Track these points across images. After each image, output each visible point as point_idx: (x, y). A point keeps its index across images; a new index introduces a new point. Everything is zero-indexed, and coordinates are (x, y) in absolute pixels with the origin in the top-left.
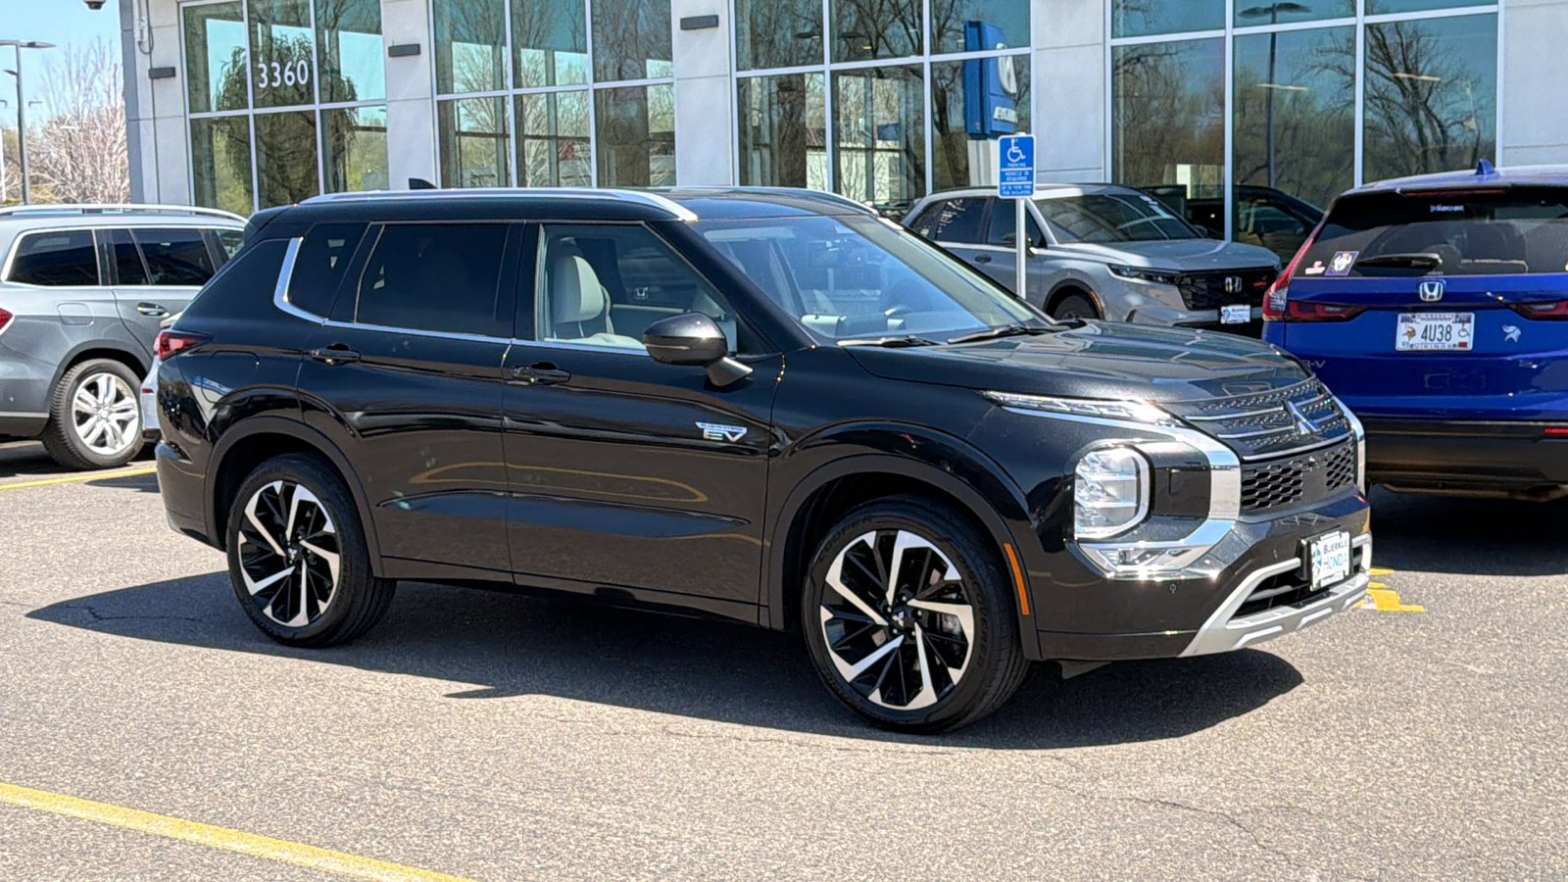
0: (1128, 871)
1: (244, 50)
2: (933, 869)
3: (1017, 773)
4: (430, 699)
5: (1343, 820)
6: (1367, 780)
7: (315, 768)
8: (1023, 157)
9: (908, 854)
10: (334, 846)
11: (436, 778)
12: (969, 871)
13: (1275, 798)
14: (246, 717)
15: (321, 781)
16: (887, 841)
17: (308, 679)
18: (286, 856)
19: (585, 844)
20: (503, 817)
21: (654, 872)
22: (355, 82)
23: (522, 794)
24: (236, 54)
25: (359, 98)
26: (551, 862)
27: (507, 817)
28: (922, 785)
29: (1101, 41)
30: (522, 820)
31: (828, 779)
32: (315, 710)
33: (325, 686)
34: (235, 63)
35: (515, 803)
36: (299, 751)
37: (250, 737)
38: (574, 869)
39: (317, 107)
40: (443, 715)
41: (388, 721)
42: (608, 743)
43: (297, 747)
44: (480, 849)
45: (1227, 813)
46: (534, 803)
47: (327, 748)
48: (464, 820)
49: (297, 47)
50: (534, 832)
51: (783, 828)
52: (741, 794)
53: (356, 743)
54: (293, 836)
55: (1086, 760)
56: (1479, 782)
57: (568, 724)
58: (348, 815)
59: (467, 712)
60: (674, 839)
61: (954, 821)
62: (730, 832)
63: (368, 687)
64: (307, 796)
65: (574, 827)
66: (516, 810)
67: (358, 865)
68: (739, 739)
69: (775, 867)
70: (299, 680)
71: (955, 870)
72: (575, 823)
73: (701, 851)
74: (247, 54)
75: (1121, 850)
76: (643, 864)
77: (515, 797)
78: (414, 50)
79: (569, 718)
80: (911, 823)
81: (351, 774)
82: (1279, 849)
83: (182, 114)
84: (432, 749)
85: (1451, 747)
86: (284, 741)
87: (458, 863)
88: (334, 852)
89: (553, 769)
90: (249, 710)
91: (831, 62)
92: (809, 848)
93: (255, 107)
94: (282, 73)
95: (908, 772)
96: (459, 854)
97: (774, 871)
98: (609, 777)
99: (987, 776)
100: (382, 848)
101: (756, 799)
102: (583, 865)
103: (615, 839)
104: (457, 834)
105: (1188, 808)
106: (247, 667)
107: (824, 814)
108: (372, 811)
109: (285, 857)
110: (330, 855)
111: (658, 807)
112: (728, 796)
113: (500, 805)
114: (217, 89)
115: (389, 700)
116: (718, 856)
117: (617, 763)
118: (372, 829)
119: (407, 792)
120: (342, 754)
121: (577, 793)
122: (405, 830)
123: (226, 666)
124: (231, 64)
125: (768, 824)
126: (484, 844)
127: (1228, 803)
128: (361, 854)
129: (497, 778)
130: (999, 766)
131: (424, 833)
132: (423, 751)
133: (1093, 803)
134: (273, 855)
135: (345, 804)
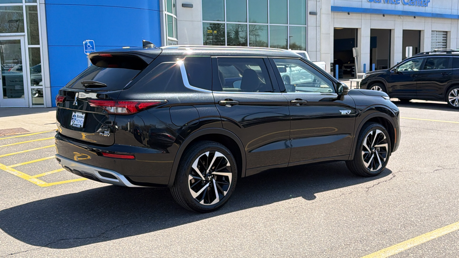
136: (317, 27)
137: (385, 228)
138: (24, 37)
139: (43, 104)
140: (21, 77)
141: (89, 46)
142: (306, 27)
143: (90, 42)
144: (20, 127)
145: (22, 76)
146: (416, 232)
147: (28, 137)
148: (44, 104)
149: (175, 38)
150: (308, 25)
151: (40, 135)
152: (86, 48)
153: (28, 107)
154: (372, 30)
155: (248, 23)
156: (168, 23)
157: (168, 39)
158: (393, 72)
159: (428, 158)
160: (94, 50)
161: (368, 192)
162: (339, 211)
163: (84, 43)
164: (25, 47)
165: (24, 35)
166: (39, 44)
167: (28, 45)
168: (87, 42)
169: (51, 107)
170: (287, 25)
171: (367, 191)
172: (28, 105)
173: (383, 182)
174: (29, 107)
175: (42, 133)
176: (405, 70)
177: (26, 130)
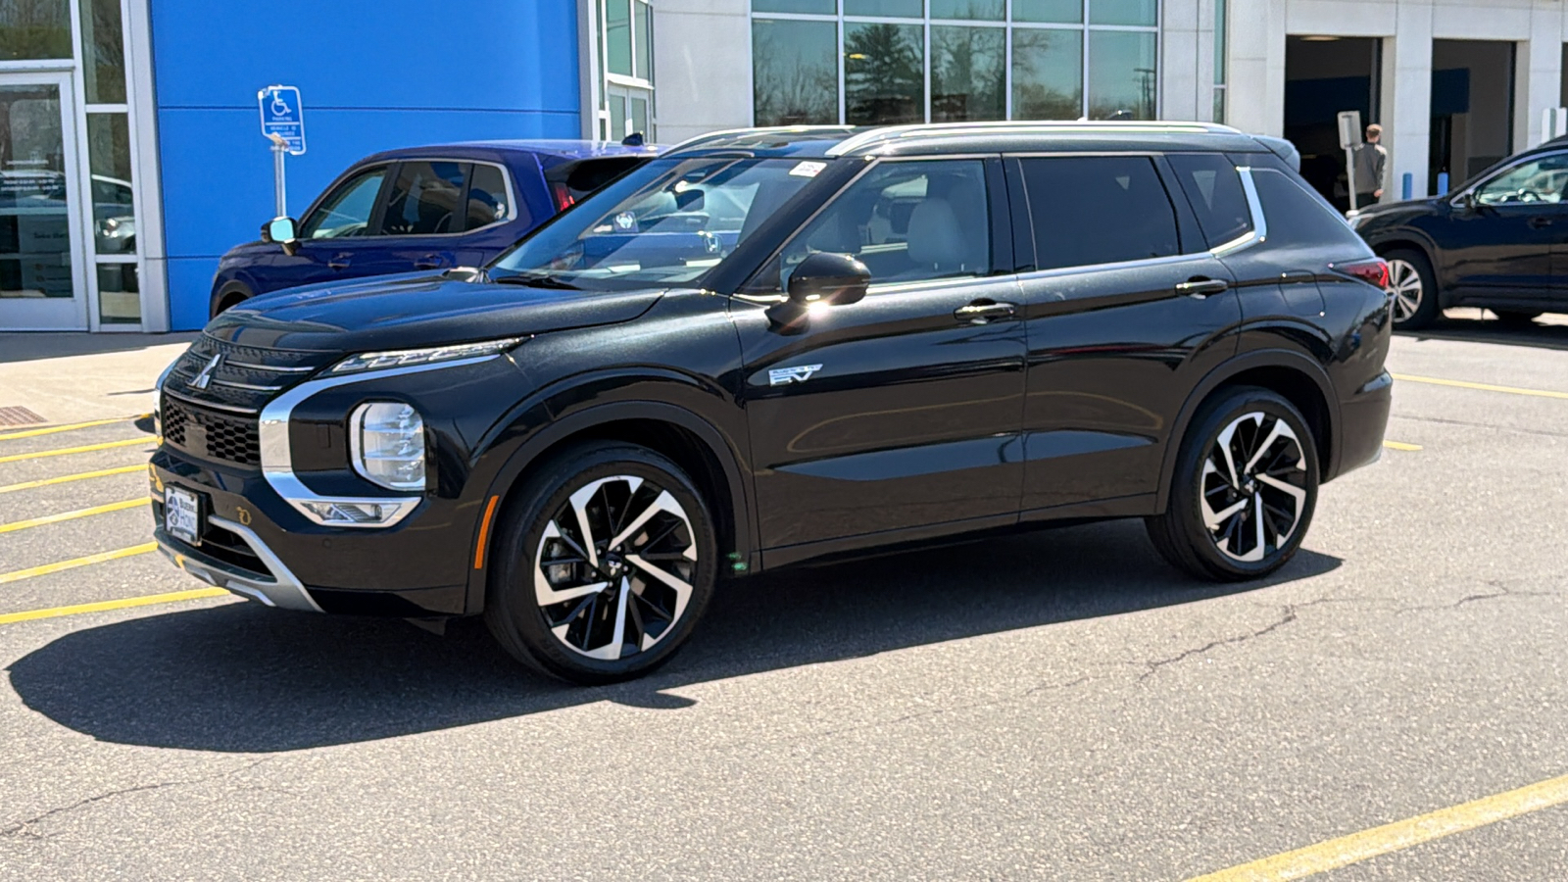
136: (1201, 34)
137: (1121, 831)
138: (72, 76)
139: (137, 320)
140: (63, 220)
141: (280, 109)
142: (1156, 34)
143: (282, 95)
144: (18, 405)
145: (65, 216)
146: (1237, 848)
147: (26, 440)
148: (144, 320)
149: (638, 76)
150: (1166, 27)
151: (75, 433)
152: (269, 116)
153: (86, 329)
154: (1440, 46)
155: (927, 22)
156: (611, 25)
157: (610, 82)
158: (1462, 205)
159: (1471, 549)
160: (297, 123)
161: (1146, 680)
162: (981, 755)
163: (261, 95)
164: (75, 110)
165: (72, 69)
166: (123, 100)
167: (87, 102)
168: (272, 92)
169: (165, 330)
170: (1079, 27)
171: (1146, 675)
172: (86, 324)
173: (1232, 640)
174: (88, 332)
175: (83, 429)
176: (1511, 199)
177: (33, 416)
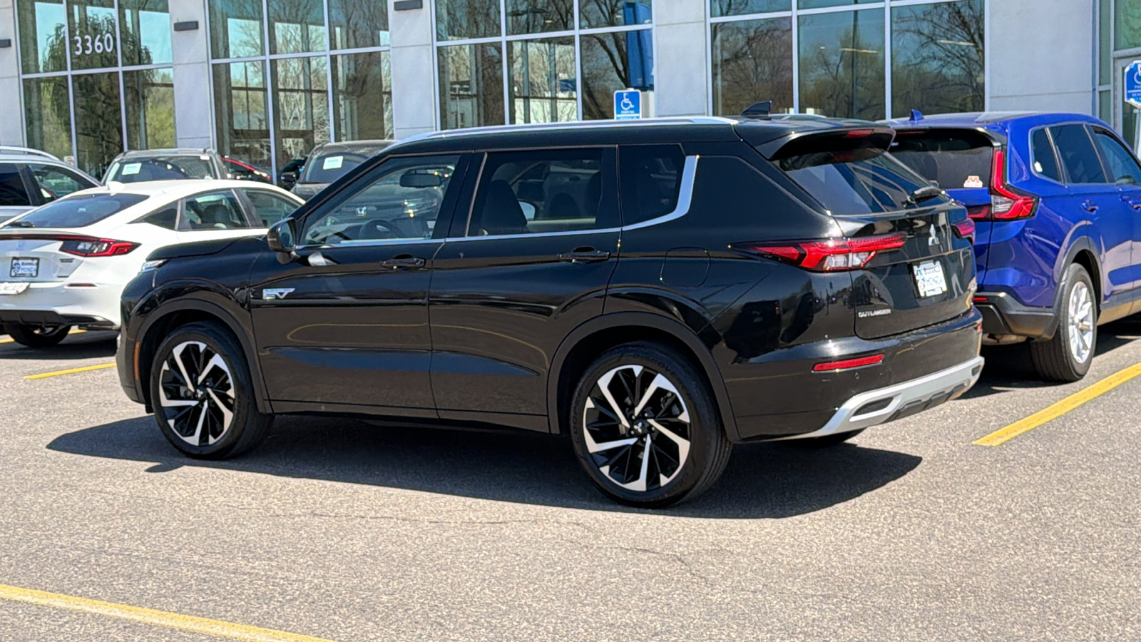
0: (599, 591)
1: (63, 26)
2: (470, 594)
3: (546, 534)
4: (151, 496)
5: (752, 557)
6: (778, 532)
7: (60, 543)
8: (632, 106)
9: (456, 586)
10: (63, 591)
11: (143, 548)
12: (494, 594)
13: (714, 544)
14: (16, 511)
15: (62, 551)
16: (444, 578)
17: (66, 485)
18: (29, 599)
19: (238, 586)
20: (185, 570)
21: (281, 602)
22: (151, 50)
23: (202, 556)
24: (58, 29)
25: (154, 62)
26: (212, 598)
27: (188, 571)
28: (480, 543)
29: (703, 19)
30: (198, 572)
31: (417, 541)
32: (67, 506)
33: (77, 490)
34: (58, 35)
35: (195, 561)
36: (50, 532)
37: (16, 524)
38: (226, 601)
39: (120, 69)
40: (158, 507)
41: (117, 512)
42: (270, 523)
43: (48, 530)
44: (164, 591)
45: (678, 554)
46: (208, 561)
47: (70, 530)
48: (157, 573)
49: (106, 23)
50: (204, 579)
51: (376, 572)
52: (354, 552)
53: (92, 526)
54: (34, 586)
55: (596, 525)
56: (852, 531)
57: (246, 511)
58: (76, 573)
59: (175, 504)
60: (300, 581)
61: (494, 565)
62: (340, 575)
63: (108, 490)
64: (50, 561)
65: (232, 575)
66: (195, 566)
67: (76, 603)
68: (363, 517)
69: (364, 596)
70: (59, 486)
71: (485, 594)
72: (234, 573)
73: (317, 587)
74: (65, 29)
75: (599, 578)
76: (275, 597)
77: (196, 558)
78: (194, 26)
79: (247, 506)
80: (465, 567)
81: (84, 546)
82: (703, 575)
83: (16, 75)
84: (145, 529)
85: (843, 511)
86: (40, 526)
87: (146, 600)
88: (62, 595)
89: (228, 540)
90: (19, 506)
91: (507, 35)
92: (391, 584)
93: (72, 69)
94: (93, 43)
95: (473, 535)
96: (149, 594)
97: (363, 599)
98: (265, 544)
99: (526, 536)
100: (96, 592)
101: (364, 555)
102: (233, 599)
103: (259, 582)
104: (150, 582)
105: (654, 552)
106: (23, 479)
107: (407, 563)
108: (93, 569)
109: (26, 599)
110: (59, 597)
111: (294, 562)
112: (345, 554)
113: (185, 563)
114: (44, 56)
115: (121, 498)
116: (327, 591)
117: (273, 534)
118: (91, 580)
119: (121, 557)
120: (80, 534)
121: (240, 554)
122: (115, 580)
123: (8, 478)
124: (54, 37)
125: (367, 570)
126: (169, 587)
127: (681, 549)
128: (81, 596)
129: (187, 546)
130: (536, 530)
131: (128, 582)
132: (138, 530)
133: (591, 551)
134: (18, 598)
135: (75, 565)
